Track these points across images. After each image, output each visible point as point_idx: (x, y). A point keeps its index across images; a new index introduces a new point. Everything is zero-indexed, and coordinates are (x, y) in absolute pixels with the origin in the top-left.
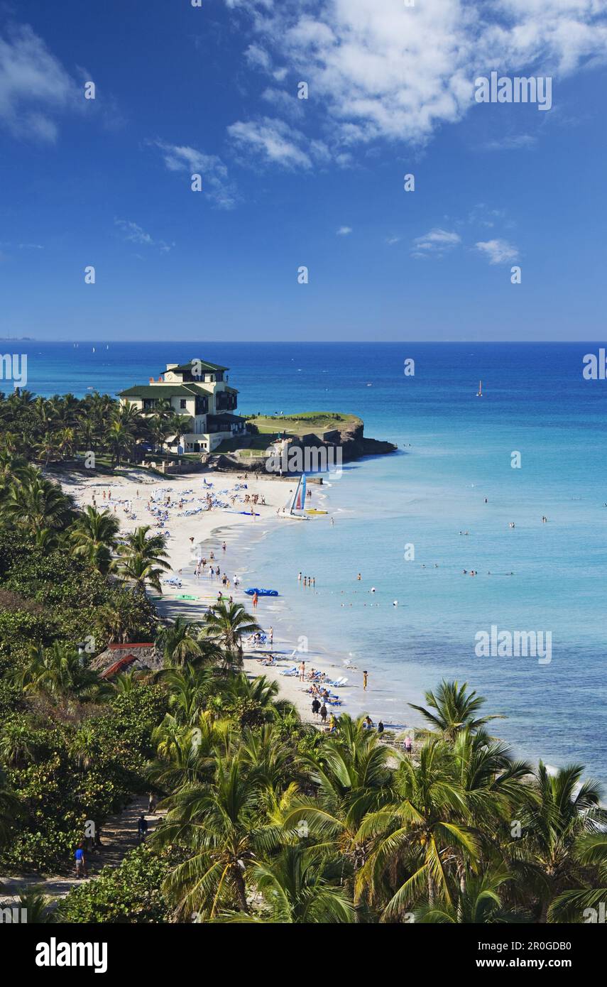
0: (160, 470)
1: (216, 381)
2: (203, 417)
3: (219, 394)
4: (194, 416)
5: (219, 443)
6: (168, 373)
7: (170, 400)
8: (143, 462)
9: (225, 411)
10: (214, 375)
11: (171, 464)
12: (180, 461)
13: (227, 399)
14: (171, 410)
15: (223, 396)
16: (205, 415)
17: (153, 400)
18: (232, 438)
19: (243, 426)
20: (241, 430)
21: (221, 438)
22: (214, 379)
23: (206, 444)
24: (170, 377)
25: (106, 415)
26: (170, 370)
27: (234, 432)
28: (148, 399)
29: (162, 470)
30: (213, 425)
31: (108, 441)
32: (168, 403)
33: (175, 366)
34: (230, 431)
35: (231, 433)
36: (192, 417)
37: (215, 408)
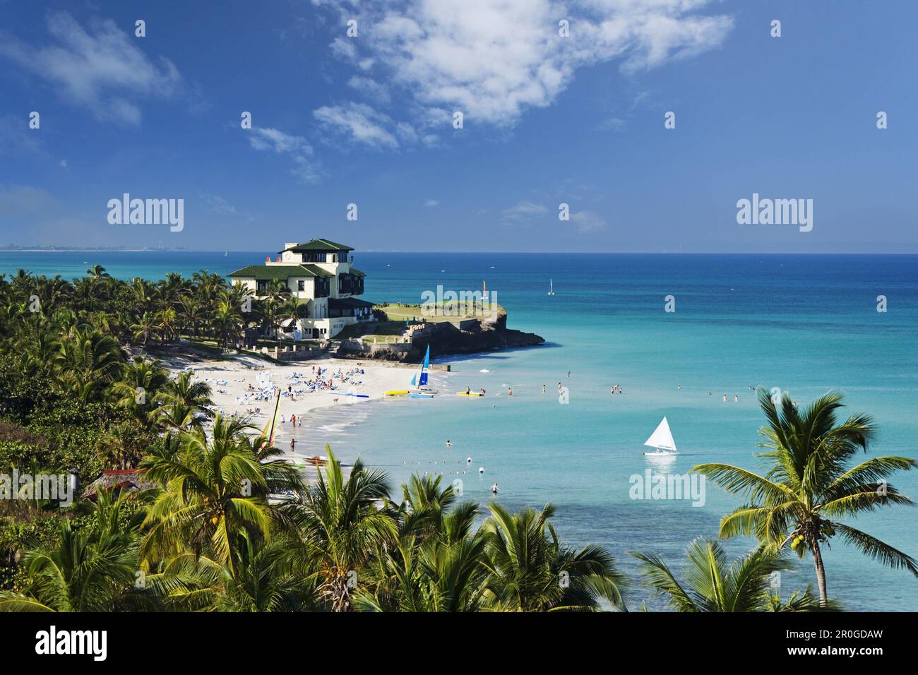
0: (272, 357)
1: (339, 261)
2: (323, 301)
3: (342, 276)
4: (313, 299)
5: (342, 329)
6: (287, 252)
7: (286, 282)
8: (254, 347)
9: (348, 295)
10: (336, 255)
11: (284, 350)
12: (294, 347)
13: (351, 282)
14: (287, 291)
15: (347, 278)
16: (326, 299)
17: (267, 281)
18: (355, 324)
19: (369, 312)
20: (367, 316)
21: (344, 324)
22: (337, 259)
23: (325, 330)
24: (288, 257)
25: (214, 296)
26: (288, 250)
27: (359, 318)
28: (262, 280)
29: (274, 356)
30: (334, 309)
31: (215, 324)
32: (284, 284)
33: (294, 245)
34: (354, 316)
35: (355, 318)
36: (311, 299)
37: (337, 291)
